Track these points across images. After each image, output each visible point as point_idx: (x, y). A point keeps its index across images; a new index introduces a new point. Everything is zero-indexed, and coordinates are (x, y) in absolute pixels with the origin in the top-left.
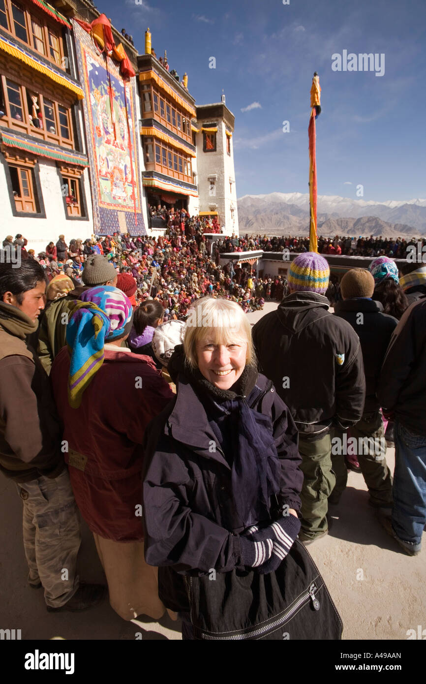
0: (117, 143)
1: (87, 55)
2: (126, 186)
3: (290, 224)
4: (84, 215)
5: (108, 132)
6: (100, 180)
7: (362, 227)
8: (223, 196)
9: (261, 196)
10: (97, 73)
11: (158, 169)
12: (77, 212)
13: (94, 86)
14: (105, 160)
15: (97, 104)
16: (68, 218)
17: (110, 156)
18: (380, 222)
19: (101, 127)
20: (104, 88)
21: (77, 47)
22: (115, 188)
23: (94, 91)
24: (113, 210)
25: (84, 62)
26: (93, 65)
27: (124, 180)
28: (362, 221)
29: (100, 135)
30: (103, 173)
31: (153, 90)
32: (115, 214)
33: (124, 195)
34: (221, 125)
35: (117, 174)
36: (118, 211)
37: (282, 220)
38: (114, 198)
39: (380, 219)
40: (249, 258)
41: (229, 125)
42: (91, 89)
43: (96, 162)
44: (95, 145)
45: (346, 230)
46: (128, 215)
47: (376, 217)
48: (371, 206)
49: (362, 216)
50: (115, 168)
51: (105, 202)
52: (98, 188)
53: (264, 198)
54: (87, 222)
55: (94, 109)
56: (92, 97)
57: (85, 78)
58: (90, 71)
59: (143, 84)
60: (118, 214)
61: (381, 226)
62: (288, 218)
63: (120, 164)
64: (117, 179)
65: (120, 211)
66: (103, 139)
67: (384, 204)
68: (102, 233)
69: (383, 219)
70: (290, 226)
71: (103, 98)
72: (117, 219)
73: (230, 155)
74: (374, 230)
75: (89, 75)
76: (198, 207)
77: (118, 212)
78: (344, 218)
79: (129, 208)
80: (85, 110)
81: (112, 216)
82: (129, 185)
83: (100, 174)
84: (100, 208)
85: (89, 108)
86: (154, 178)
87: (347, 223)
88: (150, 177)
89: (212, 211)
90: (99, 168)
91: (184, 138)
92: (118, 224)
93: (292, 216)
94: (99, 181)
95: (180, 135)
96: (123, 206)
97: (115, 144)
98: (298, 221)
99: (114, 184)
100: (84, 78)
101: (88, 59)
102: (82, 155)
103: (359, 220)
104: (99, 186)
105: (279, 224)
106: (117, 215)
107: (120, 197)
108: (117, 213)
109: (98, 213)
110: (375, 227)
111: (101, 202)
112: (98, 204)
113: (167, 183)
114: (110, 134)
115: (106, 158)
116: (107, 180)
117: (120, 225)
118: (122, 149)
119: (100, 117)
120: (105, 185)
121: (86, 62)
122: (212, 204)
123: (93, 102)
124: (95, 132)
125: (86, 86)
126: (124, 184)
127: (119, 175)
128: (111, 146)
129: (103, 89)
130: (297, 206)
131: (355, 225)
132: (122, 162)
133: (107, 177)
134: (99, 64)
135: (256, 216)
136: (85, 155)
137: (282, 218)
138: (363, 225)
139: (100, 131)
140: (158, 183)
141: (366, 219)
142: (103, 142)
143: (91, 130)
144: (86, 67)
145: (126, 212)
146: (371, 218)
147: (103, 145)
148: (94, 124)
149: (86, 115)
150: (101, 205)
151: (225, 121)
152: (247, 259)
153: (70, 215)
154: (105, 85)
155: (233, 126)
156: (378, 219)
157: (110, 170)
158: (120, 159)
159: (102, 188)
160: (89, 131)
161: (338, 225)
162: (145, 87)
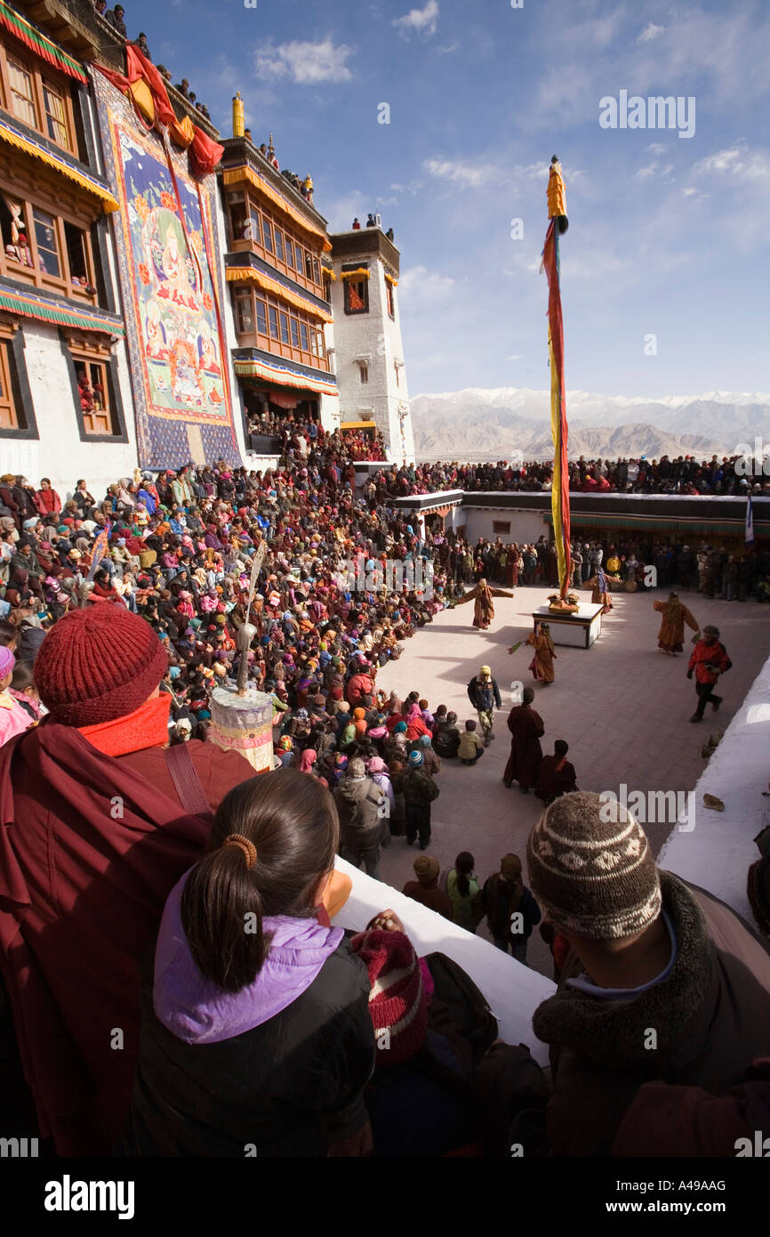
0: (181, 296)
1: (120, 132)
2: (200, 376)
3: (499, 442)
4: (118, 432)
5: (164, 275)
6: (149, 364)
7: (624, 442)
8: (385, 391)
9: (445, 396)
10: (140, 166)
11: (262, 344)
12: (103, 427)
13: (135, 191)
14: (159, 328)
15: (142, 223)
16: (85, 438)
17: (167, 320)
18: (655, 433)
19: (150, 266)
20: (154, 194)
21: (102, 117)
22: (179, 379)
23: (136, 199)
24: (177, 421)
25: (114, 144)
26: (132, 151)
27: (198, 365)
28: (624, 432)
29: (147, 281)
30: (156, 351)
31: (249, 201)
32: (182, 429)
33: (198, 392)
34: (377, 265)
35: (182, 353)
36: (186, 423)
37: (484, 436)
38: (178, 398)
39: (654, 428)
40: (438, 505)
41: (391, 266)
42: (129, 196)
43: (140, 330)
44: (137, 299)
45: (598, 449)
46: (207, 431)
47: (648, 424)
48: (639, 405)
49: (622, 424)
50: (178, 342)
51: (159, 407)
52: (146, 381)
53: (450, 398)
54: (125, 445)
55: (135, 232)
56: (130, 209)
57: (118, 174)
58: (126, 163)
59: (231, 190)
60: (187, 429)
61: (657, 440)
62: (495, 433)
63: (189, 336)
64: (183, 363)
65: (192, 423)
66: (153, 287)
67: (660, 401)
68: (155, 465)
69: (662, 427)
70: (499, 445)
71: (153, 213)
72: (186, 439)
73: (393, 320)
74: (646, 447)
75: (124, 169)
76: (338, 413)
77: (188, 426)
78: (592, 429)
79: (208, 416)
80: (118, 233)
81: (176, 434)
82: (207, 375)
83: (149, 354)
84: (150, 417)
85: (126, 230)
86: (255, 361)
87: (598, 437)
88: (247, 359)
89: (364, 420)
90: (146, 343)
91: (310, 288)
92: (188, 449)
93: (501, 427)
94: (146, 366)
95: (301, 283)
96: (196, 414)
97: (178, 298)
98: (512, 436)
99: (177, 372)
100: (116, 174)
101: (123, 139)
102: (112, 316)
103: (619, 431)
104: (147, 377)
105: (479, 442)
106: (185, 430)
107: (189, 396)
108: (185, 427)
109: (147, 426)
110: (648, 441)
111: (152, 407)
112: (145, 410)
113: (279, 370)
114: (167, 279)
115: (161, 324)
116: (164, 364)
117: (191, 450)
118: (193, 307)
119: (148, 248)
120: (159, 375)
121: (118, 144)
122: (364, 408)
123: (133, 218)
124: (137, 275)
125: (120, 188)
126: (197, 373)
127: (187, 356)
128: (168, 302)
129: (153, 198)
130: (509, 410)
131: (612, 439)
132: (193, 331)
133: (162, 359)
134: (144, 150)
135: (438, 430)
136: (118, 317)
137: (484, 432)
138: (627, 439)
139: (147, 274)
140: (262, 369)
141: (632, 430)
142: (154, 293)
143: (130, 269)
144: (119, 154)
145: (203, 425)
146: (640, 428)
147: (154, 300)
148: (135, 260)
149: (119, 242)
150: (153, 413)
151: (383, 258)
152: (434, 506)
153: (89, 431)
154: (157, 190)
155: (397, 269)
156: (652, 429)
157: (167, 347)
158: (188, 325)
159: (153, 380)
160: (126, 272)
161: (583, 440)
162: (235, 195)
